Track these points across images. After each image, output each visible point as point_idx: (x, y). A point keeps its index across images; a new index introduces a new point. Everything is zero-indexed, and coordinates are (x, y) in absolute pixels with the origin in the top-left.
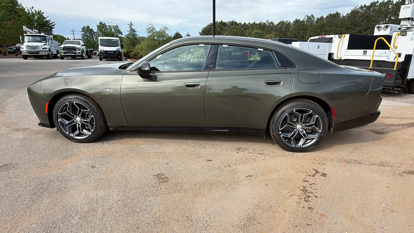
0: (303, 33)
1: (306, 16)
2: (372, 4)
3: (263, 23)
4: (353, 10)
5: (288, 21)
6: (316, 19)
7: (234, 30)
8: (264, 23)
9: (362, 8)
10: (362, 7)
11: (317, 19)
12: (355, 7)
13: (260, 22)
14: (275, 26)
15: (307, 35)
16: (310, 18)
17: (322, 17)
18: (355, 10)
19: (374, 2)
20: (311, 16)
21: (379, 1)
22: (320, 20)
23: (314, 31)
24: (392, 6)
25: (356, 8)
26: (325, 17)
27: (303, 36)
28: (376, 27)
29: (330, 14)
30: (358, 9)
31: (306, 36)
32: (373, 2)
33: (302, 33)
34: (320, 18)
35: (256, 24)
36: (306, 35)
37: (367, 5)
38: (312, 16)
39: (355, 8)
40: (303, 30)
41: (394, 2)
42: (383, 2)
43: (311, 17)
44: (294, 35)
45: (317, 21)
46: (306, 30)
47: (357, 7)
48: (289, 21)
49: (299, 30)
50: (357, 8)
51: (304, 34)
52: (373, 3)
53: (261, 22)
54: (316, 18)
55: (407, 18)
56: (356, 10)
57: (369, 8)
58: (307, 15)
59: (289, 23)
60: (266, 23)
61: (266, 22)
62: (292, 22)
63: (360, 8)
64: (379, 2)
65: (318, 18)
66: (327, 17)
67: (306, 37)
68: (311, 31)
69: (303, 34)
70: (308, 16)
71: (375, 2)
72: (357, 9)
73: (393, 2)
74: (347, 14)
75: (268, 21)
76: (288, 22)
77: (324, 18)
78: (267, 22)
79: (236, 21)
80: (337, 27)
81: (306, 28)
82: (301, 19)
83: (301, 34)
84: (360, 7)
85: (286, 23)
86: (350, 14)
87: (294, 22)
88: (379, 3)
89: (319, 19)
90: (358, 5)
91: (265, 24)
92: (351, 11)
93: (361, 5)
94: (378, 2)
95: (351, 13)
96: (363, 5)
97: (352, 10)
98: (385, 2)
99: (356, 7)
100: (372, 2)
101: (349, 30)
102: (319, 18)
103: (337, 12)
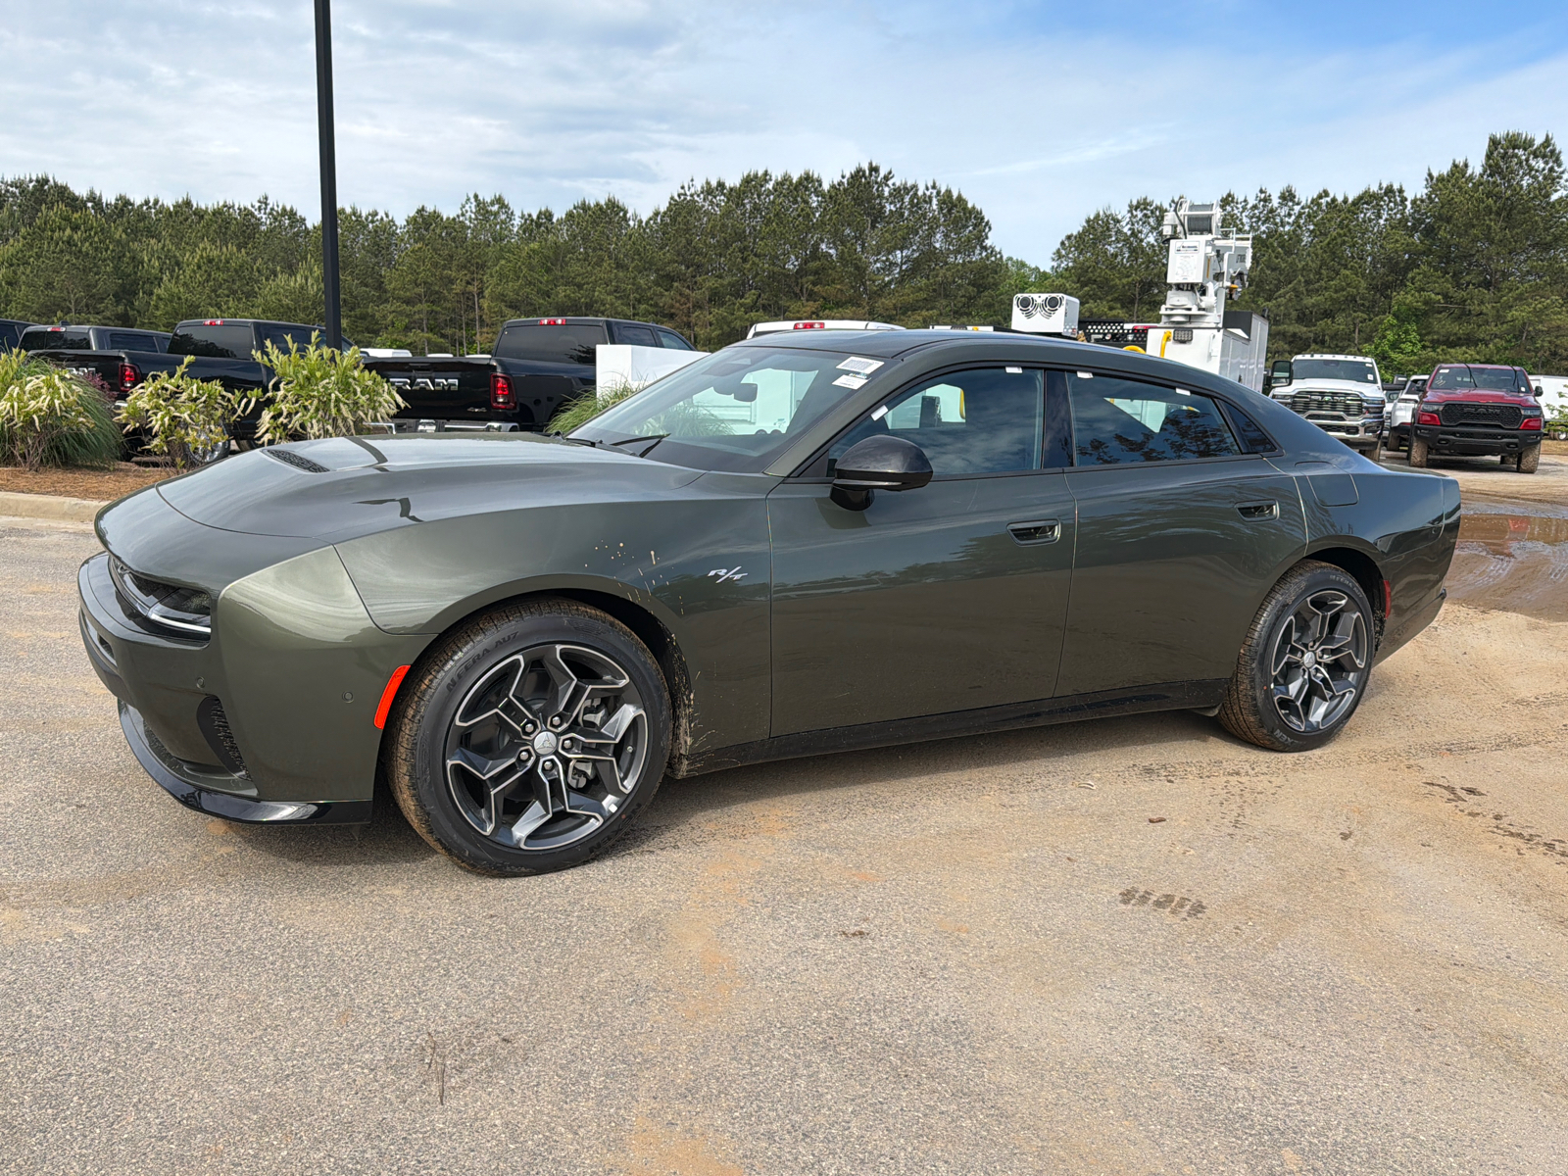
0: (468, 283)
1: (472, 200)
2: (747, 181)
3: (236, 207)
4: (676, 198)
5: (381, 214)
6: (517, 221)
7: (68, 231)
8: (247, 214)
9: (709, 194)
10: (708, 191)
11: (523, 217)
12: (683, 188)
13: (221, 204)
14: (307, 231)
15: (487, 293)
16: (490, 212)
17: (548, 215)
18: (682, 198)
19: (752, 174)
20: (492, 204)
21: (769, 172)
22: (539, 225)
23: (519, 277)
24: (820, 199)
25: (688, 193)
26: (559, 214)
27: (468, 296)
28: (1015, 302)
29: (584, 203)
30: (696, 198)
31: (481, 300)
32: (749, 175)
33: (464, 283)
34: (538, 217)
35: (200, 214)
36: (481, 294)
37: (727, 185)
38: (499, 201)
39: (682, 191)
40: (465, 267)
41: (826, 187)
42: (787, 179)
43: (495, 208)
44: (421, 290)
45: (525, 228)
46: (482, 266)
47: (689, 188)
48: (387, 216)
49: (444, 267)
50: (692, 190)
51: (473, 289)
52: (752, 180)
53: (225, 206)
54: (517, 213)
55: (1188, 284)
56: (689, 198)
57: (736, 196)
58: (476, 196)
59: (386, 228)
60: (256, 213)
61: (257, 205)
62: (401, 221)
63: (702, 192)
64: (774, 178)
65: (530, 215)
66: (570, 215)
67: (485, 306)
68: (501, 276)
69: (467, 289)
70: (481, 198)
71: (756, 176)
72: (692, 195)
73: (821, 185)
74: (657, 214)
75: (266, 204)
76: (379, 217)
77: (554, 220)
78: (260, 209)
79: (60, 182)
80: (619, 266)
81: (478, 257)
82: (449, 212)
83: (457, 288)
84: (702, 188)
85: (372, 222)
86: (665, 213)
87: (412, 221)
88: (771, 180)
89: (532, 220)
90: (692, 180)
91: (252, 214)
92: (670, 203)
93: (708, 183)
94: (768, 177)
95: (669, 209)
96: (714, 184)
97: (672, 198)
98: (794, 181)
99: (686, 188)
100: (745, 175)
101: (672, 286)
102: (535, 217)
103: (611, 196)
